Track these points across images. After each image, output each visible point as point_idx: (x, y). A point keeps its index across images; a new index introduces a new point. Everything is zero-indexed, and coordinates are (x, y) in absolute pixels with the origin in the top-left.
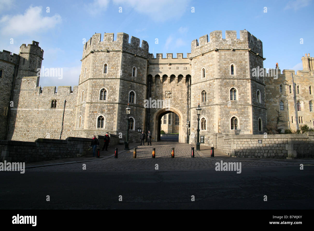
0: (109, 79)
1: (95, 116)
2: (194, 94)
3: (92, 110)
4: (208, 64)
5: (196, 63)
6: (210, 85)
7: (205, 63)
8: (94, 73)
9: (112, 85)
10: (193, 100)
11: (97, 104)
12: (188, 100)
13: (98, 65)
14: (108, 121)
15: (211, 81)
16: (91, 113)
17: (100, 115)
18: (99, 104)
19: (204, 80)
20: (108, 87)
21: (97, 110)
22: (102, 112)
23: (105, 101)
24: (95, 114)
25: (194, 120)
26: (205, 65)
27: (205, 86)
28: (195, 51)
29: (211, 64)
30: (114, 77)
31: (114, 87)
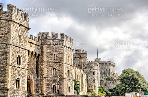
0: (22, 48)
1: (15, 77)
2: (47, 68)
3: (13, 72)
4: (58, 52)
5: (49, 49)
6: (60, 65)
7: (56, 51)
8: (13, 40)
9: (24, 54)
10: (46, 72)
11: (16, 68)
12: (36, 71)
13: (15, 34)
14: (22, 83)
15: (60, 64)
16: (12, 75)
17: (18, 77)
18: (17, 68)
19: (55, 62)
20: (22, 55)
21: (16, 73)
22: (19, 75)
23: (20, 66)
24: (15, 75)
25: (47, 85)
26: (56, 52)
27: (56, 65)
28: (48, 40)
29: (60, 53)
30: (25, 48)
31: (25, 56)
